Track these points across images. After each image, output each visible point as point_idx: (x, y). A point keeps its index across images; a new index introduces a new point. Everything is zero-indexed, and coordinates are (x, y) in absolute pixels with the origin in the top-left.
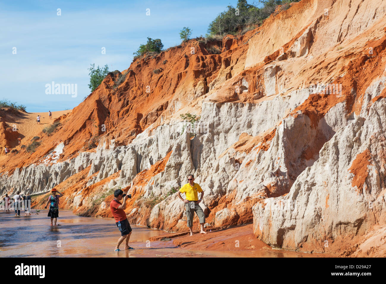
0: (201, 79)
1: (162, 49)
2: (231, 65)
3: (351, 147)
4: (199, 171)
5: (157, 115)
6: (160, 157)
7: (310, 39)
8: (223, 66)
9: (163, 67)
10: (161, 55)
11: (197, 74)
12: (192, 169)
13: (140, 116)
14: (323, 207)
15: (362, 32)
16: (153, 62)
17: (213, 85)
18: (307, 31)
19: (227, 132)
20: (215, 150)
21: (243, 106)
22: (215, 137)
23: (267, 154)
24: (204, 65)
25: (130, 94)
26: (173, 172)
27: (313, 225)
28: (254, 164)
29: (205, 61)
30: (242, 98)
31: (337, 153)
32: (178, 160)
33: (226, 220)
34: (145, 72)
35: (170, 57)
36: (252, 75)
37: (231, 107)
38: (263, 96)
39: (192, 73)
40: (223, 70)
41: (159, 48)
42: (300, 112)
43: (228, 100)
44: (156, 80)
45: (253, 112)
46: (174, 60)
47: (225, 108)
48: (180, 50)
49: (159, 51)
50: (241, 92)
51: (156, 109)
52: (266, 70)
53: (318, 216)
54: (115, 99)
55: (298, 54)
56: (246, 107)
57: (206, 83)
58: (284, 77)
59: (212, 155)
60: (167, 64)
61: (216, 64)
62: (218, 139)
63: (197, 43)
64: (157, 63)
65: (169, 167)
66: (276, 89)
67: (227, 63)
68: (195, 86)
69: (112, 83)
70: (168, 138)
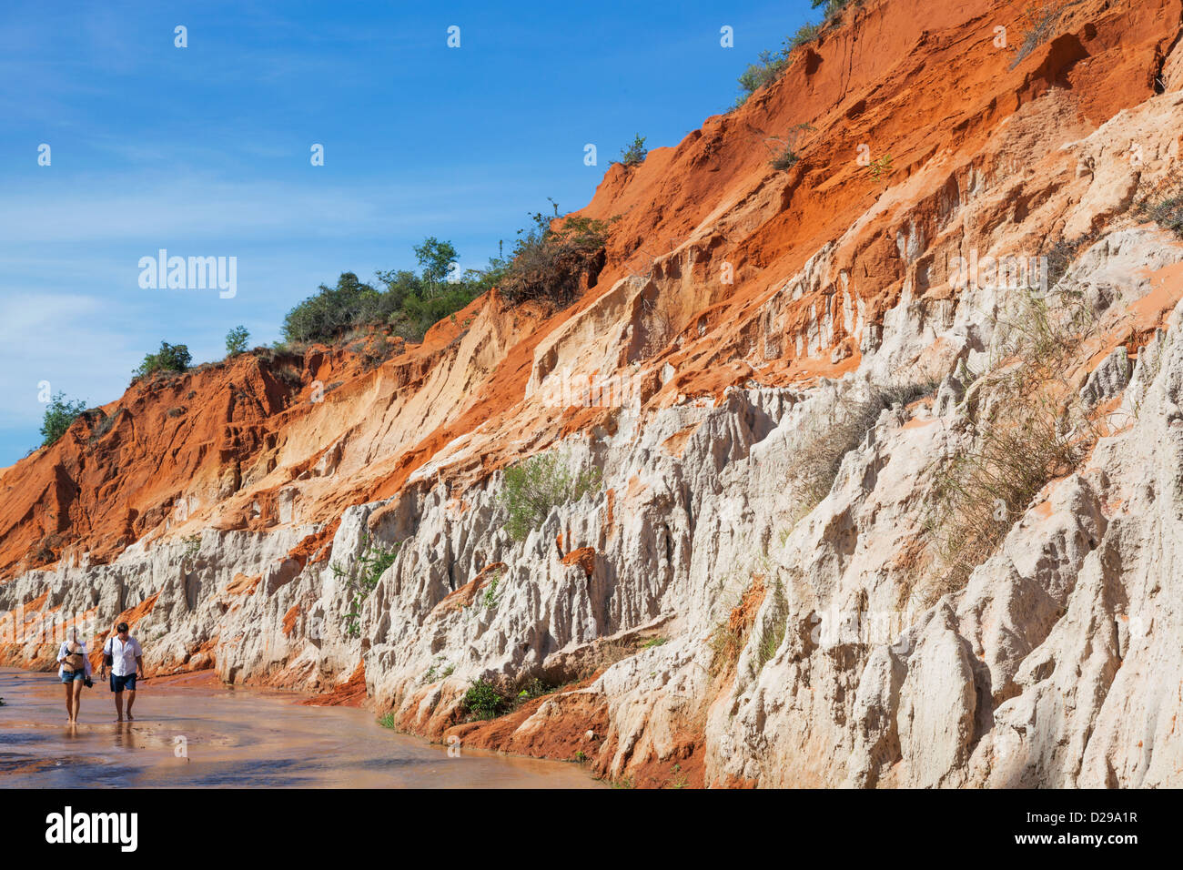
0: (232, 463)
1: (188, 365)
2: (277, 447)
3: (287, 601)
4: (194, 613)
5: (162, 513)
6: (153, 591)
7: (338, 456)
8: (265, 447)
9: (186, 403)
10: (185, 381)
11: (225, 456)
12: (185, 610)
13: (133, 514)
14: (264, 650)
15: (387, 456)
16: (168, 394)
17: (248, 476)
18: (334, 446)
19: (231, 566)
20: (215, 588)
21: (252, 535)
22: (217, 572)
23: (252, 599)
24: (237, 442)
25: (122, 456)
26: (162, 613)
27: (255, 664)
28: (239, 609)
29: (239, 436)
30: (252, 525)
31: (277, 606)
32: (169, 600)
33: (199, 664)
34: (153, 413)
35: (202, 386)
36: (265, 498)
37: (237, 537)
38: (277, 524)
39: (218, 455)
40: (265, 454)
41: (182, 363)
42: (288, 558)
43: (235, 527)
44: (172, 430)
45: (263, 543)
46: (208, 391)
47: (230, 537)
48: (221, 373)
49: (181, 368)
50: (251, 518)
51: (161, 503)
52: (282, 493)
53: (260, 657)
54: (91, 464)
55: (323, 473)
56: (256, 537)
57: (238, 472)
58: (301, 503)
59: (212, 593)
60: (195, 400)
61: (257, 441)
62: (220, 575)
63: (254, 360)
64: (177, 396)
65: (158, 607)
66: (293, 517)
67: (272, 442)
68: (221, 475)
69: (86, 433)
70: (167, 564)
